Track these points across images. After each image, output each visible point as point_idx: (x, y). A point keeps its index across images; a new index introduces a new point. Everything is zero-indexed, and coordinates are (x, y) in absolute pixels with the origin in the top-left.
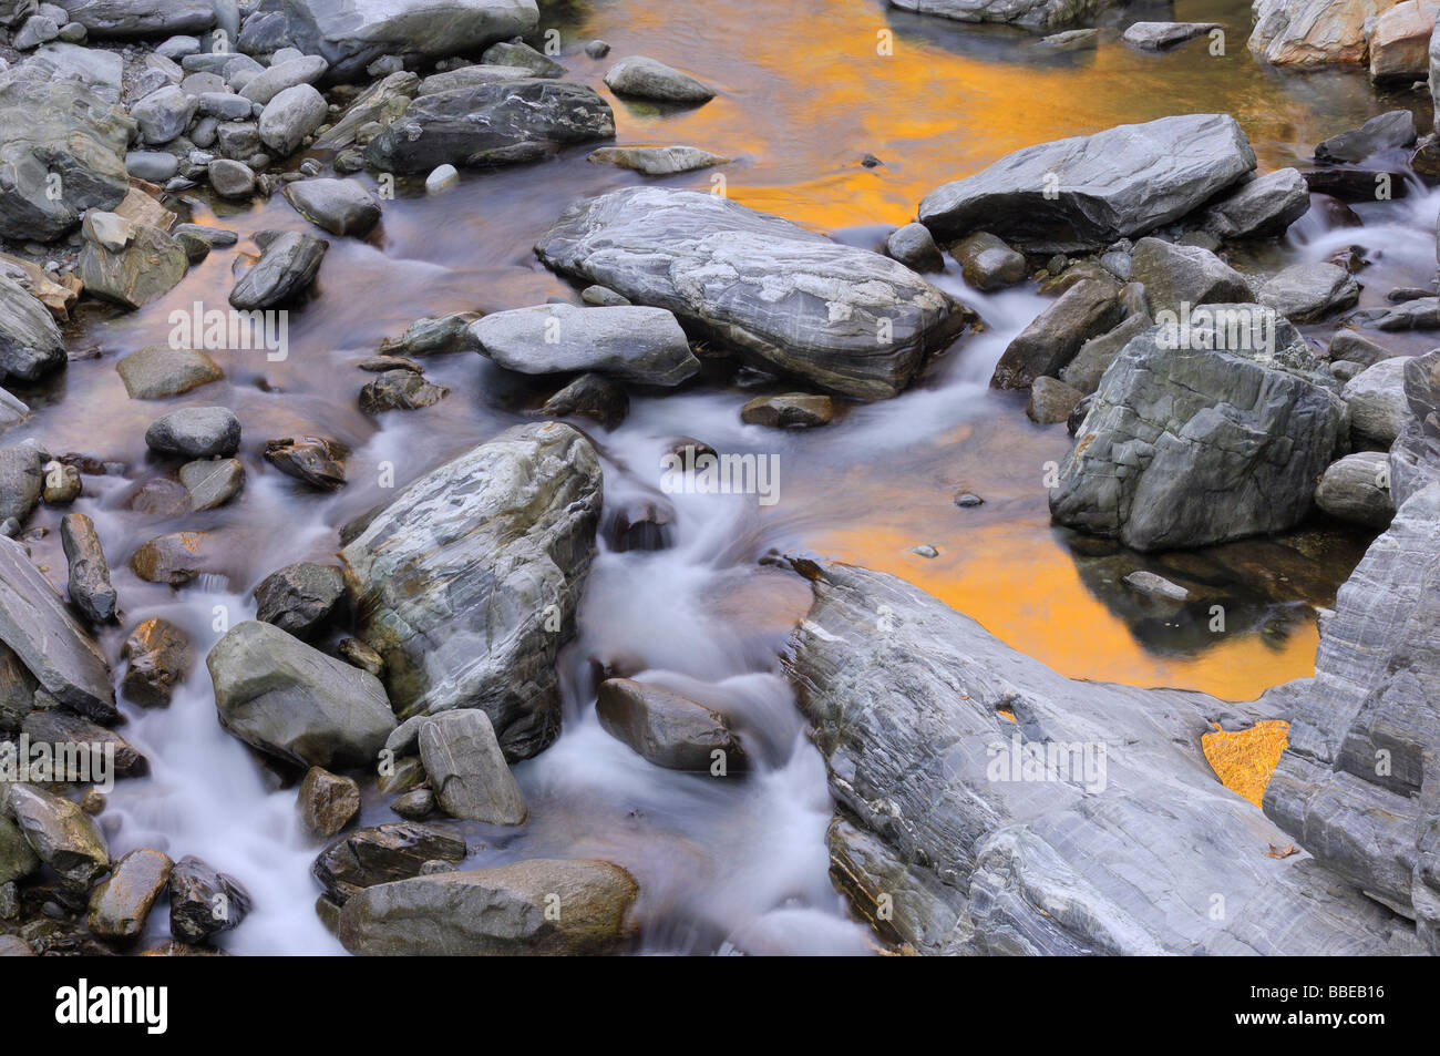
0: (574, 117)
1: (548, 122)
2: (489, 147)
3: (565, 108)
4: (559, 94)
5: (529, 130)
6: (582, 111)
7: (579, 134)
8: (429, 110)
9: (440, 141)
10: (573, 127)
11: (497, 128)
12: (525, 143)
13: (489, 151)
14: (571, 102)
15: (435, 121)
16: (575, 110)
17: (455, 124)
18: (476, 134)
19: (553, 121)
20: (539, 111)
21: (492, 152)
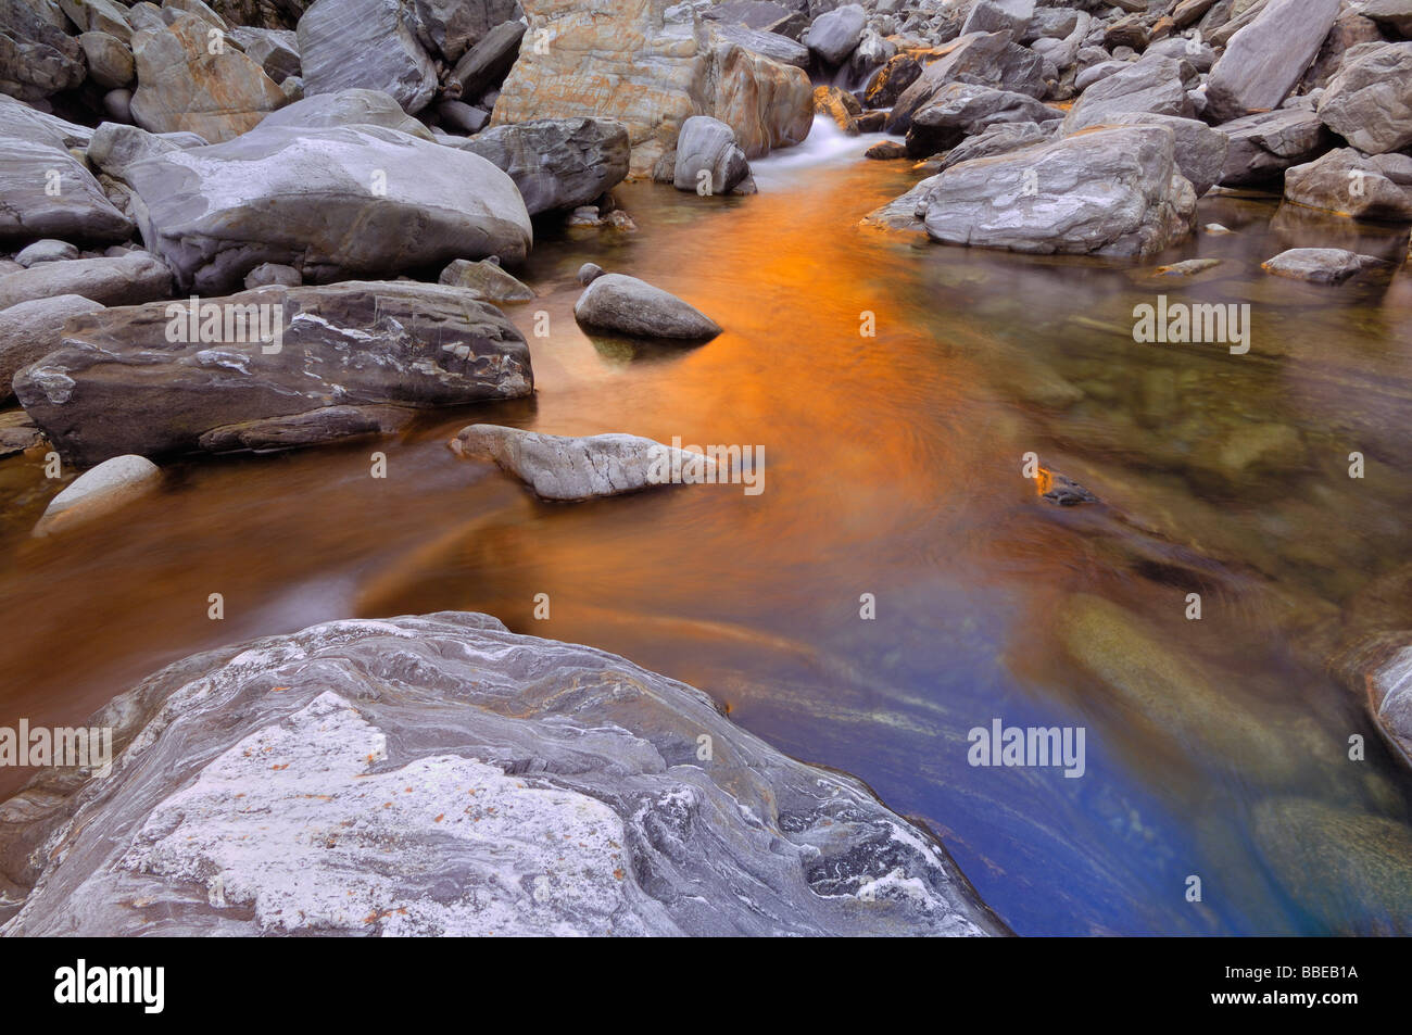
0: (446, 360)
1: (389, 368)
2: (245, 418)
3: (422, 344)
4: (410, 315)
5: (344, 384)
6: (462, 349)
7: (458, 394)
8: (97, 339)
9: (126, 403)
10: (443, 379)
11: (264, 379)
12: (328, 410)
13: (242, 426)
14: (437, 331)
15: (112, 362)
16: (447, 347)
17: (168, 369)
18: (211, 390)
19: (400, 368)
20: (367, 346)
21: (251, 428)
